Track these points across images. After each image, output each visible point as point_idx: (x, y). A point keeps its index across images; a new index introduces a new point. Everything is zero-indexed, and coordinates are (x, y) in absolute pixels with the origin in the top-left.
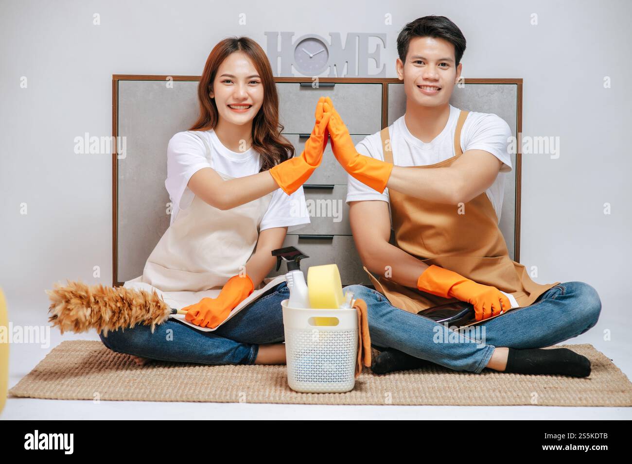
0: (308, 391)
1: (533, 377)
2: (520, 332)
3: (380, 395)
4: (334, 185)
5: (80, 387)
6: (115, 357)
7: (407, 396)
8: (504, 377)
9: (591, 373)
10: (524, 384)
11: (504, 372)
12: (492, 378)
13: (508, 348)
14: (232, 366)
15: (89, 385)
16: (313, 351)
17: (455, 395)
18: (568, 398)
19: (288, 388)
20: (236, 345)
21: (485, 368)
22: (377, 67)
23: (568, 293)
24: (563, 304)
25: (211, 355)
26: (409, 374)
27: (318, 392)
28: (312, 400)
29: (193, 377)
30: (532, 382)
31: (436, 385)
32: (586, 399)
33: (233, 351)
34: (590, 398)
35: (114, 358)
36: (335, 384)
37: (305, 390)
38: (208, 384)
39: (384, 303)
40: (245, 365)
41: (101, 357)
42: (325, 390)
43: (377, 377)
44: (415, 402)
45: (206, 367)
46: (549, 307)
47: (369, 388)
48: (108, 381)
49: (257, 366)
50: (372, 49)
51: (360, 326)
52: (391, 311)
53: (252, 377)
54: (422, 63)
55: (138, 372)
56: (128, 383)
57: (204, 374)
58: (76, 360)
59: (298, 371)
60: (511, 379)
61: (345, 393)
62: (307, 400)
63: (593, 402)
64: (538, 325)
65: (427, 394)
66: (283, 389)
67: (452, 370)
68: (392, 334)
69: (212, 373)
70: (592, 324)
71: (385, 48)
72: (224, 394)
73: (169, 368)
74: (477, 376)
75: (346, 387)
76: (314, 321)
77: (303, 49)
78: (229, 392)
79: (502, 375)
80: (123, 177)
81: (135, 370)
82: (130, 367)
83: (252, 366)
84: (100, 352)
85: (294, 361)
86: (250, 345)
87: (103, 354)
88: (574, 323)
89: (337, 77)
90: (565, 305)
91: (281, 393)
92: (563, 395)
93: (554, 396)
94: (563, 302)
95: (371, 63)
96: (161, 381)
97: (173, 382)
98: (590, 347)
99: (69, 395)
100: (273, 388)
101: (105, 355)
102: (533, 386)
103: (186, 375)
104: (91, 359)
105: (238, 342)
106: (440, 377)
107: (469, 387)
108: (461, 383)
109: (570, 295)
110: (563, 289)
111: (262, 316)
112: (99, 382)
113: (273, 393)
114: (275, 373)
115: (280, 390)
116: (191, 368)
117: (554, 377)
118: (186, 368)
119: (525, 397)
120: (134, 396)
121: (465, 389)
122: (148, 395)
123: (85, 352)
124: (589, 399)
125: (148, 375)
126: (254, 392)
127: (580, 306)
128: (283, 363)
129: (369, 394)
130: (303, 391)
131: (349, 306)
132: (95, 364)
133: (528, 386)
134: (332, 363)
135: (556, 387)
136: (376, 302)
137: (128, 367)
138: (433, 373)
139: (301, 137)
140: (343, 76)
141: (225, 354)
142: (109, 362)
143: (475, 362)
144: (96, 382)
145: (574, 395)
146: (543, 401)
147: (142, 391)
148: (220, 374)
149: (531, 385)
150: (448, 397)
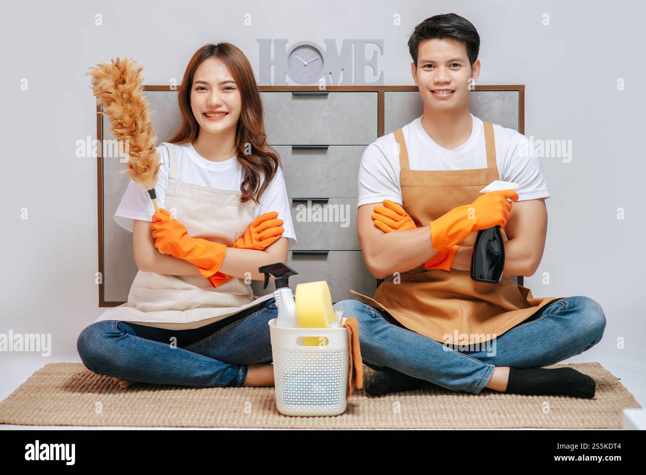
0: (297, 415)
1: (535, 397)
2: (520, 349)
3: (372, 418)
4: (328, 198)
5: (58, 412)
6: (99, 380)
7: (401, 420)
8: (504, 398)
9: (596, 393)
10: (525, 406)
11: (505, 393)
12: (492, 400)
13: (509, 368)
14: (220, 388)
15: (69, 410)
16: (302, 373)
17: (451, 417)
18: (570, 420)
19: (276, 411)
20: (224, 366)
21: (484, 388)
22: (375, 74)
23: (571, 308)
24: (565, 319)
25: (198, 377)
26: (405, 395)
27: (307, 415)
28: (301, 424)
29: (178, 400)
30: (533, 403)
31: (432, 407)
32: (589, 421)
33: (221, 373)
34: (593, 419)
35: (98, 382)
36: (325, 407)
37: (294, 413)
38: (193, 408)
39: (378, 320)
40: (234, 387)
41: (85, 380)
42: (315, 414)
43: (371, 399)
44: (409, 425)
45: (193, 390)
46: (551, 323)
47: (361, 411)
48: (88, 405)
49: (247, 388)
50: (368, 57)
51: (351, 346)
52: (386, 328)
53: (240, 400)
54: (433, 66)
55: (122, 395)
56: (109, 407)
57: (191, 397)
58: (58, 384)
59: (287, 394)
60: (511, 401)
61: (336, 416)
62: (295, 424)
63: (596, 424)
64: (539, 342)
65: (422, 417)
66: (271, 412)
67: (450, 390)
68: (387, 352)
69: (198, 397)
70: (595, 340)
71: (382, 54)
72: (208, 419)
73: (154, 391)
74: (476, 397)
75: (337, 410)
76: (303, 341)
77: (297, 57)
78: (214, 417)
79: (503, 396)
80: (108, 191)
81: (118, 394)
82: (113, 391)
83: (242, 389)
84: (84, 375)
85: (282, 383)
86: (239, 366)
87: (87, 377)
88: (577, 340)
89: (332, 85)
90: (566, 320)
91: (269, 416)
92: (565, 417)
93: (555, 418)
94: (566, 317)
95: (368, 70)
96: (144, 404)
97: (157, 406)
98: (598, 365)
99: (46, 421)
100: (261, 412)
101: (89, 378)
102: (534, 407)
103: (171, 399)
104: (74, 383)
105: (226, 363)
106: (437, 398)
107: (467, 410)
108: (459, 404)
109: (572, 309)
110: (565, 304)
111: (250, 334)
112: (79, 407)
113: (260, 417)
114: (264, 395)
115: (268, 414)
116: (177, 391)
117: (557, 398)
118: (172, 391)
119: (524, 419)
120: (114, 421)
121: (462, 411)
122: (128, 421)
123: (69, 375)
124: (591, 420)
125: (132, 399)
126: (240, 416)
127: (583, 322)
128: (271, 385)
129: (361, 417)
130: (292, 415)
131: (338, 325)
132: (78, 387)
133: (528, 407)
134: (321, 385)
135: (559, 408)
136: (371, 318)
137: (112, 391)
138: (431, 395)
139: (293, 148)
140: (339, 85)
141: (212, 376)
142: (92, 385)
143: (474, 382)
144: (76, 407)
145: (577, 417)
146: (544, 424)
147: (124, 415)
148: (207, 397)
149: (532, 406)
150: (444, 420)
